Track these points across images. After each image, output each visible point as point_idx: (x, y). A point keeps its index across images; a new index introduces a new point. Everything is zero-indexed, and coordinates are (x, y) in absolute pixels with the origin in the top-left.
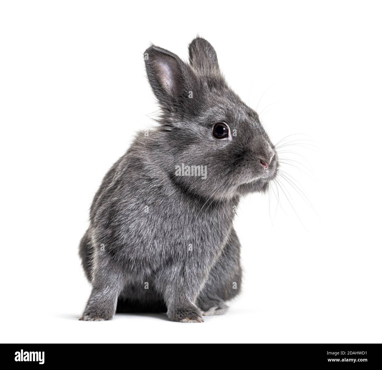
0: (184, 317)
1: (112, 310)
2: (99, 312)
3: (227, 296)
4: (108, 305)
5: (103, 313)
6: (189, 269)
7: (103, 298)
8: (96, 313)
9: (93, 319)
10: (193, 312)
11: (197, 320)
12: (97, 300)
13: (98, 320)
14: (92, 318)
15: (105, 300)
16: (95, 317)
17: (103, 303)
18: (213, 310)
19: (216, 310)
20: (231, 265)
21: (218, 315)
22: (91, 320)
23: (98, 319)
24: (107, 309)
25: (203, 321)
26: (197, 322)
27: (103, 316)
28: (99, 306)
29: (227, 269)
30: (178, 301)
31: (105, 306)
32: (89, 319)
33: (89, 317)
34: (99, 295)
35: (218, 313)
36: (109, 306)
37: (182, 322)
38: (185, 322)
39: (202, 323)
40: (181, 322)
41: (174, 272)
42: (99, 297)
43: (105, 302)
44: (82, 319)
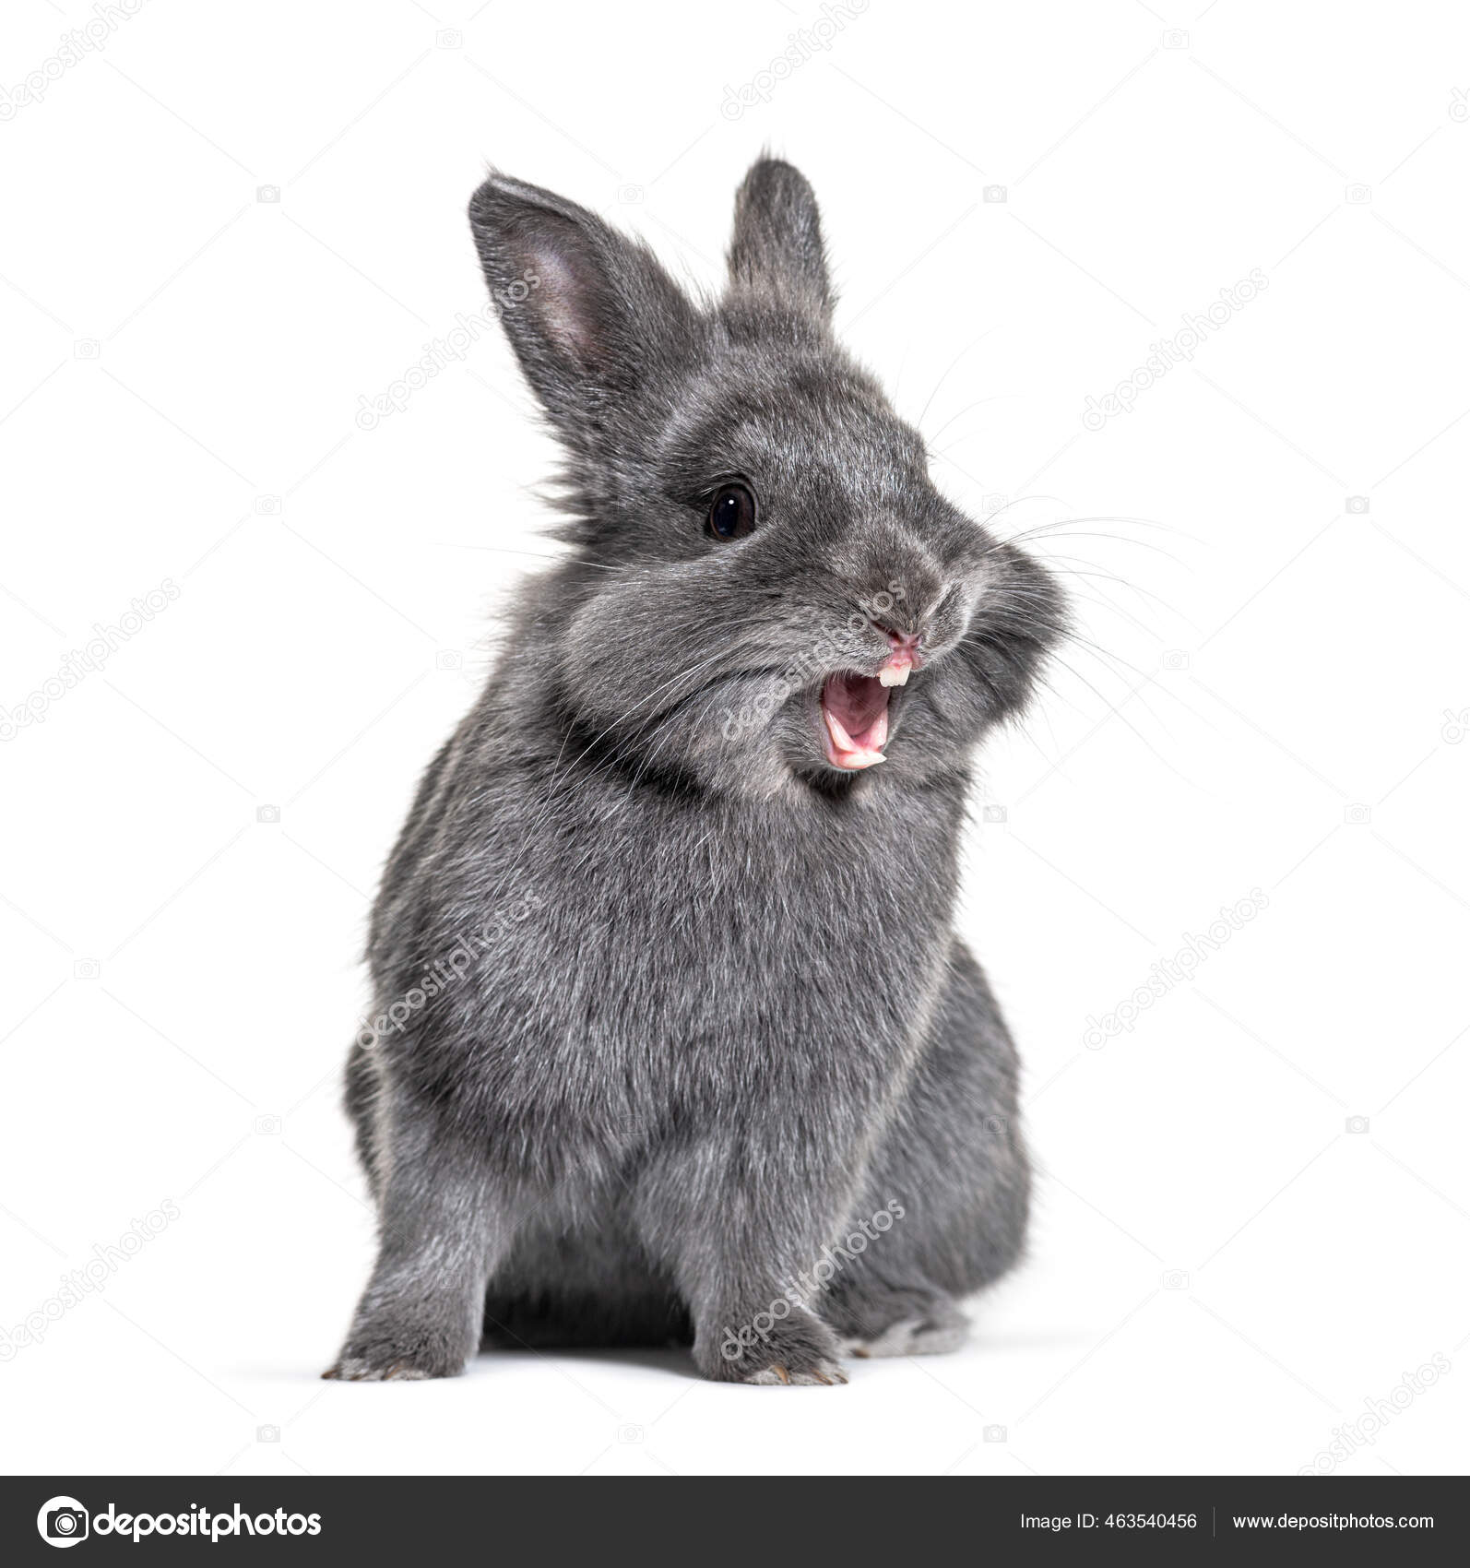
0: (759, 1361)
1: (459, 1333)
2: (404, 1340)
3: (962, 1275)
4: (443, 1312)
5: (419, 1346)
6: (764, 1152)
7: (420, 1287)
8: (394, 1346)
9: (379, 1372)
10: (798, 1341)
11: (816, 1374)
12: (396, 1292)
13: (397, 1376)
14: (375, 1370)
15: (426, 1293)
16: (387, 1363)
17: (421, 1305)
18: (901, 1333)
19: (917, 1332)
20: (974, 1145)
21: (925, 1354)
22: (372, 1377)
23: (398, 1371)
24: (437, 1330)
25: (844, 1381)
26: (815, 1384)
27: (419, 1358)
28: (401, 1318)
29: (958, 1163)
30: (737, 1299)
31: (427, 1316)
32: (363, 1371)
33: (363, 1365)
34: (403, 1275)
35: (923, 1348)
36: (445, 1315)
37: (754, 1384)
38: (764, 1384)
39: (837, 1389)
40: (749, 1383)
41: (704, 1165)
42: (404, 1281)
43: (426, 1299)
44: (333, 1374)
